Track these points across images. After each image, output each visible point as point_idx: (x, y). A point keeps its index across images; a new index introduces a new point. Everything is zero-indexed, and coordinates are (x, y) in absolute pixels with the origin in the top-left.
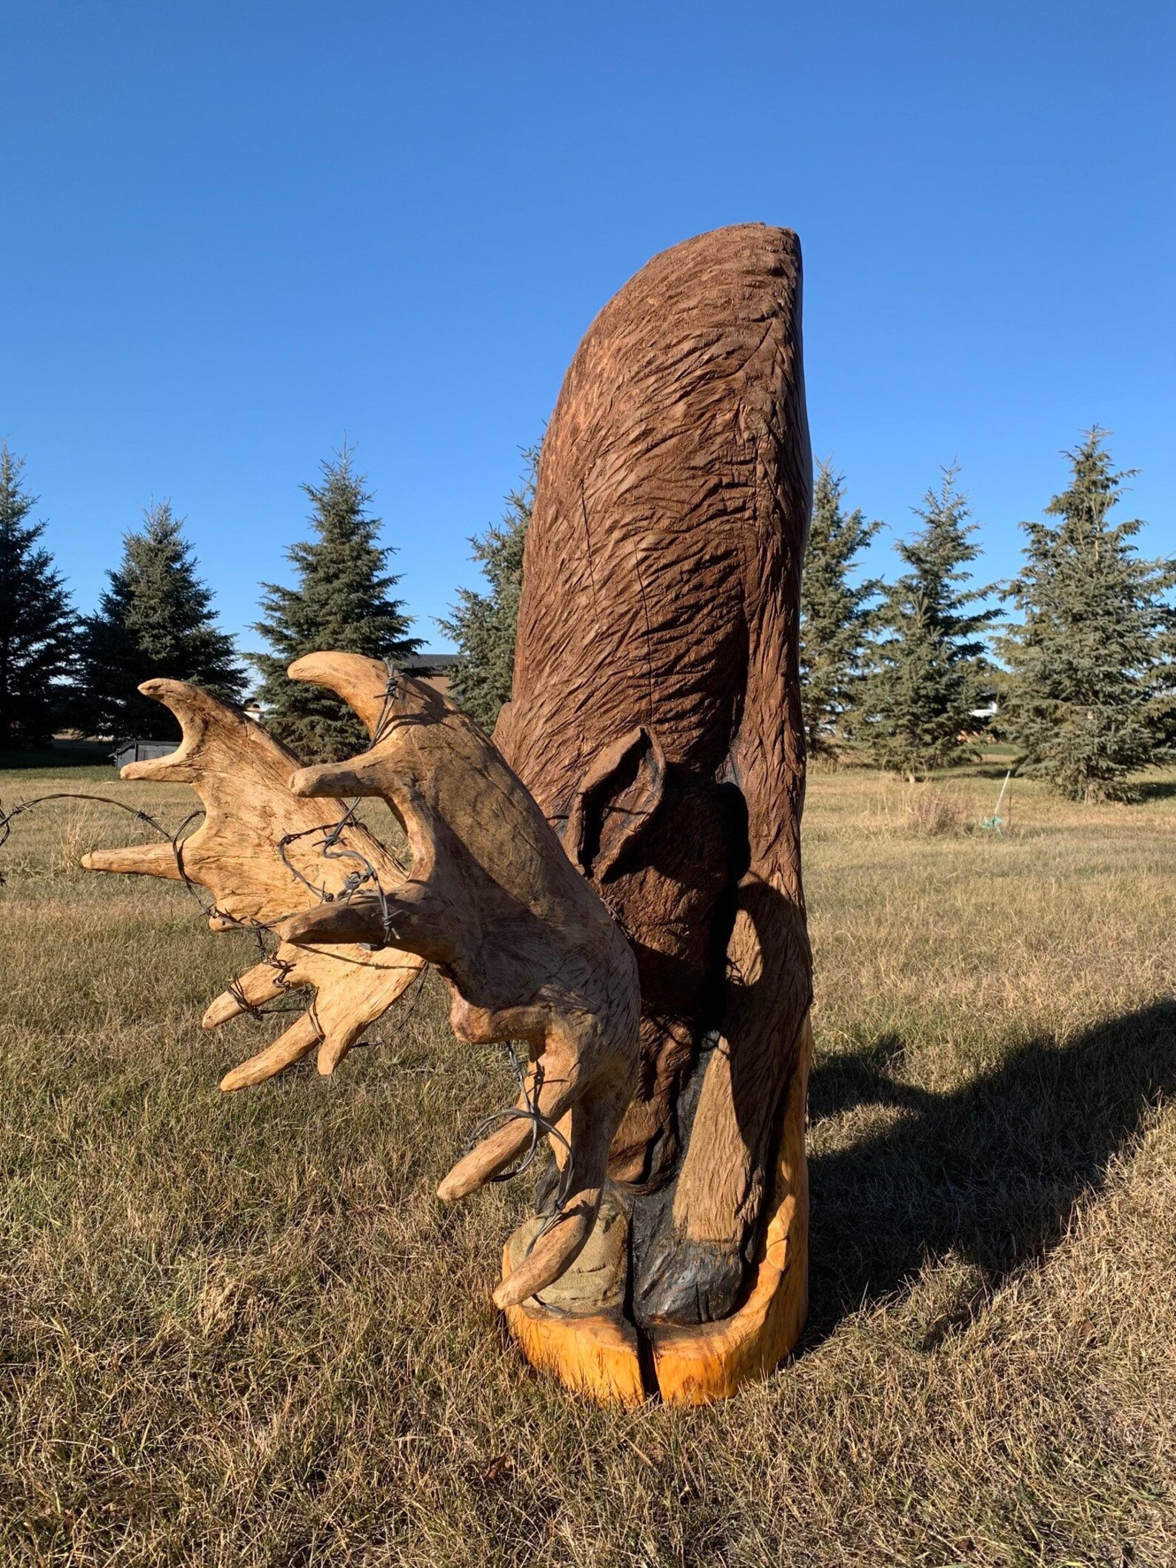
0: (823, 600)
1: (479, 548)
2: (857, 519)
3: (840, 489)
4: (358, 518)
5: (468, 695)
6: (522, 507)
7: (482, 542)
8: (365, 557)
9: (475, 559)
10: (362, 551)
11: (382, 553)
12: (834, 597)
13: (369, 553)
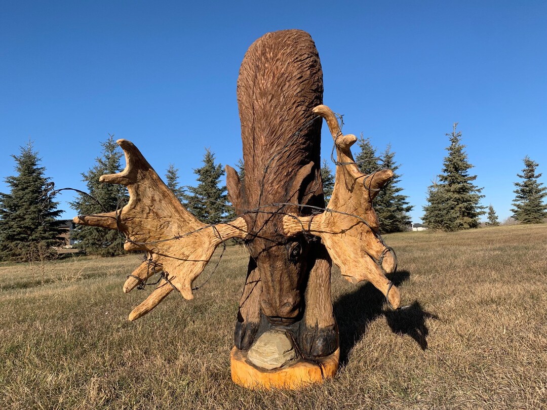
0: (211, 192)
1: (85, 177)
2: (220, 166)
3: (214, 157)
4: (35, 167)
5: (83, 229)
6: (102, 162)
7: (87, 174)
8: (39, 181)
9: (84, 180)
10: (38, 178)
11: (46, 179)
12: (215, 191)
13: (40, 179)
